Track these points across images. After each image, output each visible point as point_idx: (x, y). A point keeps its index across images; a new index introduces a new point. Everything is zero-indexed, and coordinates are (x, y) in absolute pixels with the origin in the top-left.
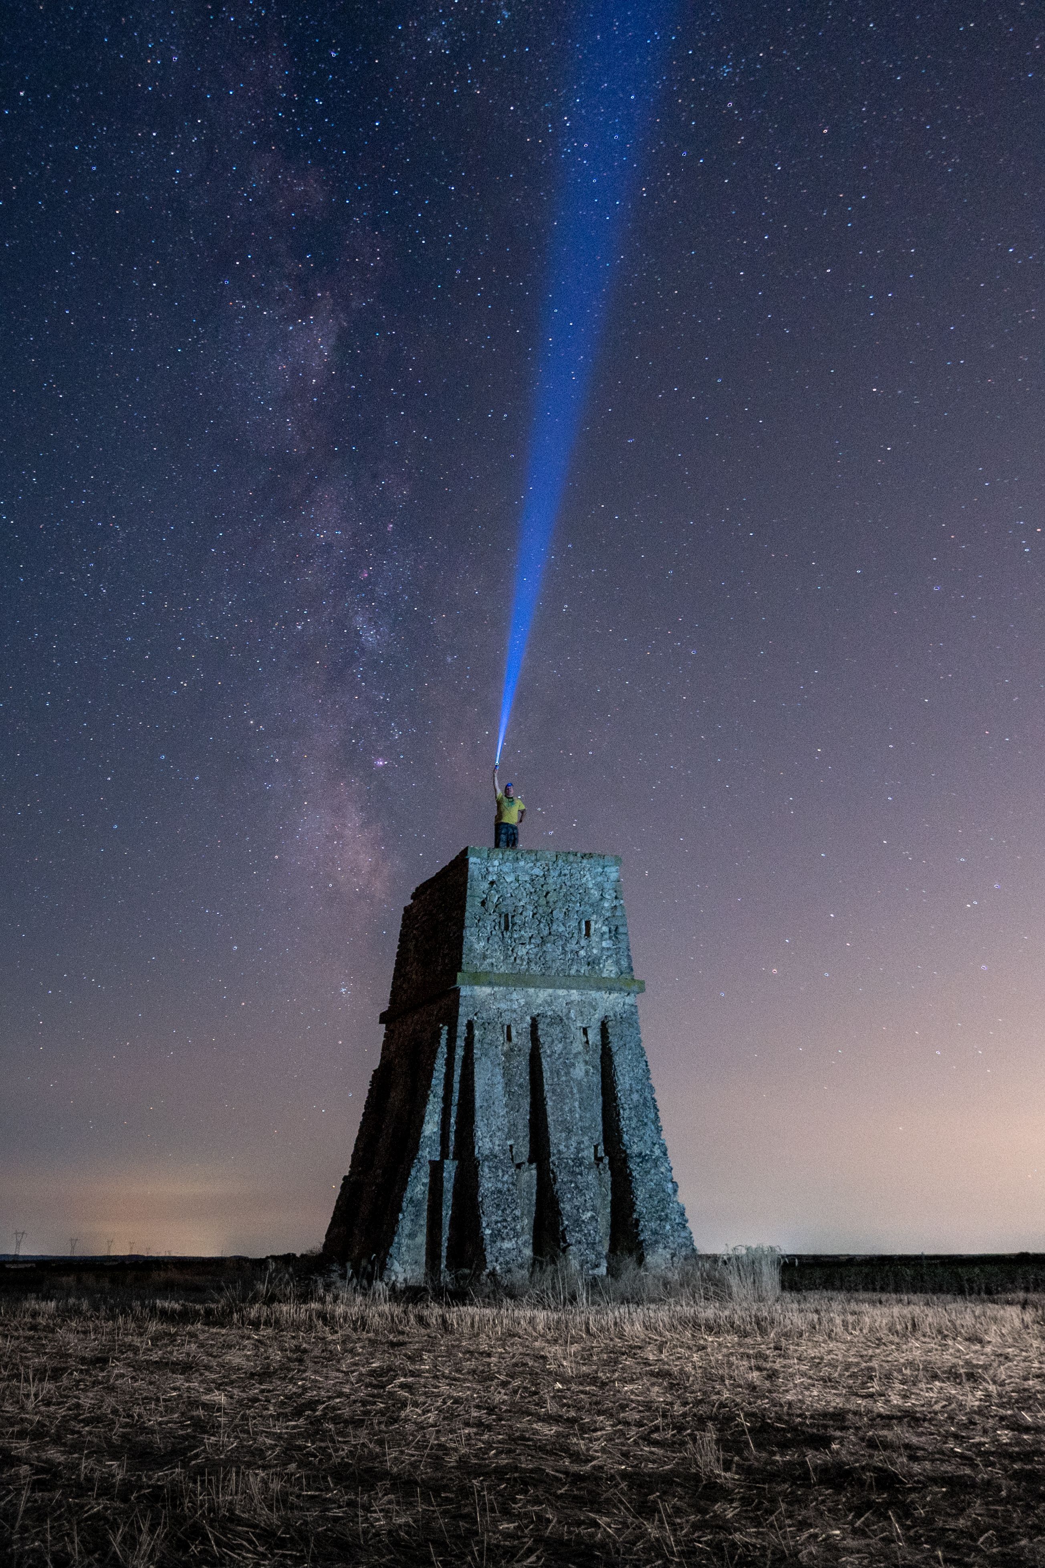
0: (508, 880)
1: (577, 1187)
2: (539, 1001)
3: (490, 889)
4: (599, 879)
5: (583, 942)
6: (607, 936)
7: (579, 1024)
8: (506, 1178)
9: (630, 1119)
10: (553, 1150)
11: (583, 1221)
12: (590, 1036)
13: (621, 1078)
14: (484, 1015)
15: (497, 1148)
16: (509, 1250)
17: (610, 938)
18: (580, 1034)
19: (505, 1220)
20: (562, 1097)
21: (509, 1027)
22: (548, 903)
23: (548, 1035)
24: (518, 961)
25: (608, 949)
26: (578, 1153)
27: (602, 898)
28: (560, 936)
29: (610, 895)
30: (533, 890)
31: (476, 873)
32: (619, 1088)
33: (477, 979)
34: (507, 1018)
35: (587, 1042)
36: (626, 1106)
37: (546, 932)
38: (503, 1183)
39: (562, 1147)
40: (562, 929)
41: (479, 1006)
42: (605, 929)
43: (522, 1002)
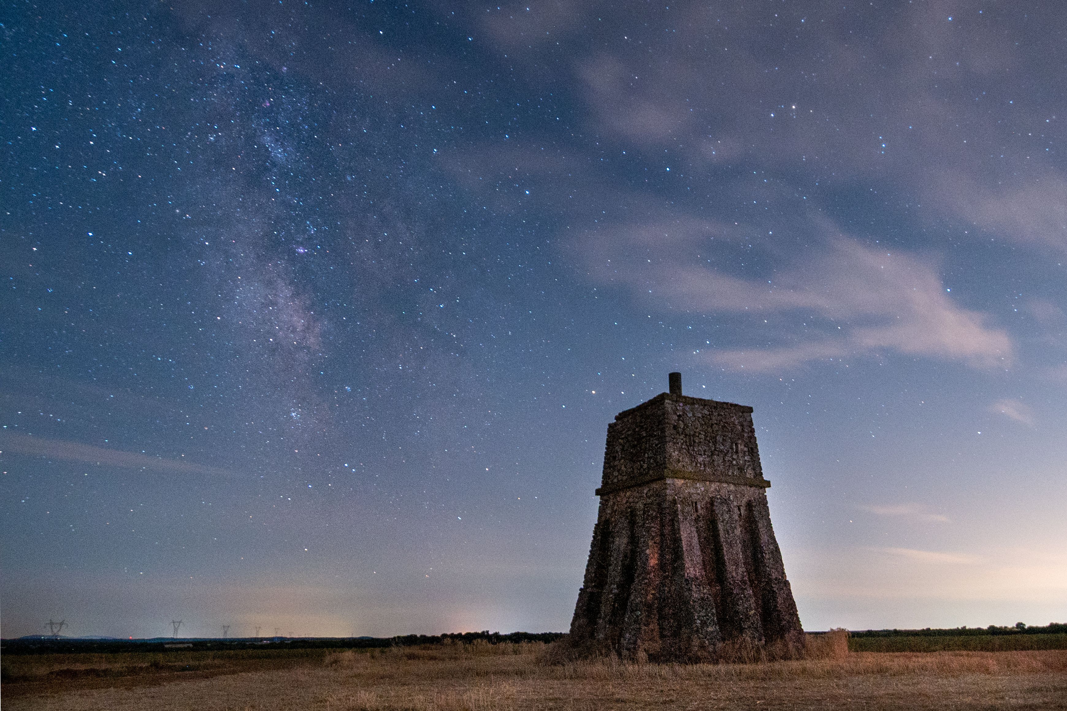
0: (689, 416)
1: (745, 597)
2: (712, 489)
3: (679, 420)
4: (741, 419)
5: (735, 457)
6: (747, 453)
7: (735, 504)
8: (705, 591)
9: (769, 559)
10: (729, 576)
11: (750, 616)
12: (742, 511)
13: (762, 536)
14: (682, 496)
15: (698, 574)
16: (712, 632)
17: (749, 455)
18: (736, 510)
19: (708, 615)
20: (731, 545)
21: (696, 503)
22: (713, 431)
23: (719, 509)
24: (699, 465)
25: (749, 461)
26: (743, 577)
27: (743, 431)
28: (721, 451)
29: (747, 429)
30: (703, 423)
31: (669, 409)
32: (762, 542)
33: (676, 474)
34: (695, 497)
35: (740, 514)
36: (767, 552)
37: (713, 449)
38: (704, 594)
39: (734, 574)
40: (722, 447)
41: (678, 491)
42: (746, 449)
43: (703, 489)
